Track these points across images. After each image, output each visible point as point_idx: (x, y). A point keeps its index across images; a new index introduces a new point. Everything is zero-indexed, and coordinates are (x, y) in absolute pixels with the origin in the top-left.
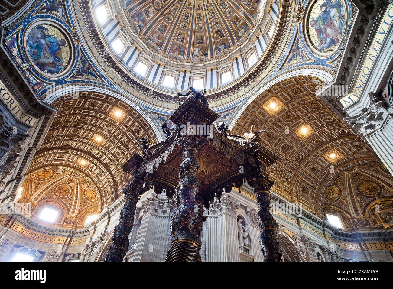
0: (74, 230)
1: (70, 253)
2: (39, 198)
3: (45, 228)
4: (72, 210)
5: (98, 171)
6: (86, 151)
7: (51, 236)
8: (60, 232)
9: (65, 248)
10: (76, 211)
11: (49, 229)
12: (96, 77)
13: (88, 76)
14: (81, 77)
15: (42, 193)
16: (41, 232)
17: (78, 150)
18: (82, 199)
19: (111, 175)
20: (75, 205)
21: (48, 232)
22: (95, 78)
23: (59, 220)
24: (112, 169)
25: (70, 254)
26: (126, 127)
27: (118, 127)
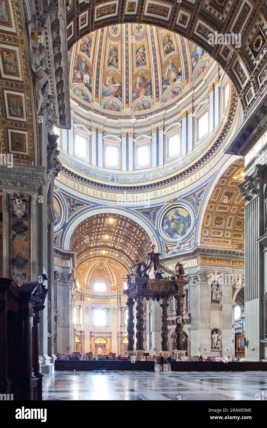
0: (119, 294)
1: (123, 307)
2: (89, 280)
3: (102, 296)
4: (112, 282)
5: (117, 255)
6: (102, 245)
7: (108, 300)
8: (112, 297)
9: (119, 304)
10: (116, 281)
11: (104, 296)
12: (82, 205)
13: (77, 208)
14: (73, 212)
15: (88, 277)
16: (101, 298)
17: (96, 247)
18: (115, 273)
19: (127, 256)
20: (113, 278)
21: (105, 297)
22: (82, 206)
23: (108, 289)
24: (126, 252)
26: (122, 226)
27: (116, 228)
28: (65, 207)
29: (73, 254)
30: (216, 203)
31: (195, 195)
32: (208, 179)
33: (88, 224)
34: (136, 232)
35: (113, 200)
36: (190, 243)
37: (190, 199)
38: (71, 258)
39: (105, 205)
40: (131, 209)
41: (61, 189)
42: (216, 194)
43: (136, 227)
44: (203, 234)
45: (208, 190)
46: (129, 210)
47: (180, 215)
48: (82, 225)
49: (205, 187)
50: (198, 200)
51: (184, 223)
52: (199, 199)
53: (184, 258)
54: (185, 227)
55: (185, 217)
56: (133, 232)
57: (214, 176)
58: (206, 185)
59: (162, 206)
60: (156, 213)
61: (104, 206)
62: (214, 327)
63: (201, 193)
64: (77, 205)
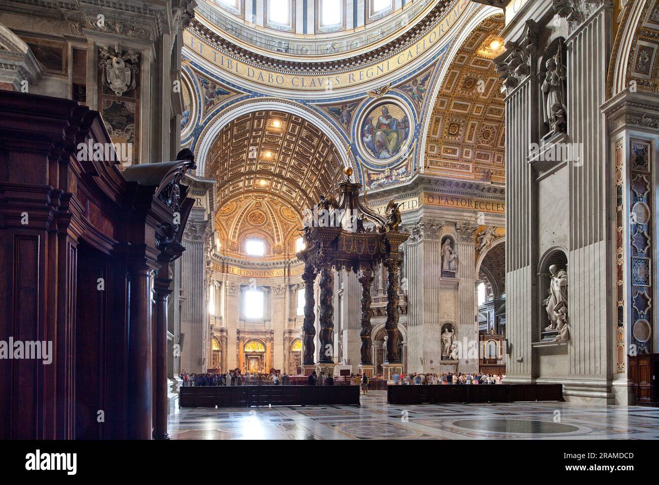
0: (287, 260)
1: (295, 283)
2: (237, 235)
3: (258, 264)
4: (276, 238)
5: (284, 189)
6: (259, 170)
7: (269, 271)
8: (275, 265)
9: (287, 280)
10: (281, 237)
11: (262, 264)
12: (228, 93)
13: (218, 99)
14: (212, 105)
15: (236, 229)
16: (256, 268)
17: (250, 172)
18: (281, 222)
19: (302, 190)
20: (277, 231)
21: (263, 267)
22: (227, 96)
23: (268, 252)
24: (300, 184)
25: (294, 285)
26: (295, 136)
27: (284, 139)
28: (199, 96)
29: (211, 185)
30: (450, 97)
31: (416, 81)
32: (438, 54)
33: (238, 130)
34: (317, 147)
35: (279, 85)
36: (406, 169)
37: (408, 88)
38: (208, 192)
39: (266, 96)
40: (310, 103)
41: (191, 62)
42: (450, 82)
43: (318, 137)
44: (429, 152)
45: (438, 73)
46: (306, 105)
47: (391, 117)
48: (227, 131)
49: (433, 67)
50: (422, 91)
51: (397, 132)
52: (423, 89)
53: (397, 195)
54: (400, 138)
55: (400, 121)
56: (313, 147)
57: (449, 47)
58: (434, 64)
59: (362, 100)
60: (352, 113)
61: (264, 97)
62: (445, 320)
63: (426, 79)
64: (220, 93)
